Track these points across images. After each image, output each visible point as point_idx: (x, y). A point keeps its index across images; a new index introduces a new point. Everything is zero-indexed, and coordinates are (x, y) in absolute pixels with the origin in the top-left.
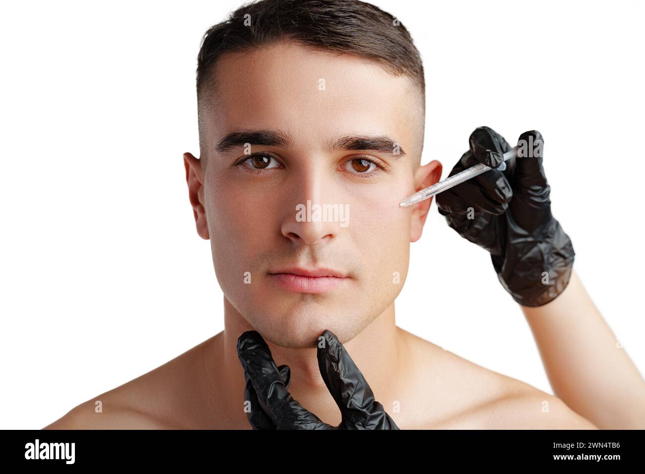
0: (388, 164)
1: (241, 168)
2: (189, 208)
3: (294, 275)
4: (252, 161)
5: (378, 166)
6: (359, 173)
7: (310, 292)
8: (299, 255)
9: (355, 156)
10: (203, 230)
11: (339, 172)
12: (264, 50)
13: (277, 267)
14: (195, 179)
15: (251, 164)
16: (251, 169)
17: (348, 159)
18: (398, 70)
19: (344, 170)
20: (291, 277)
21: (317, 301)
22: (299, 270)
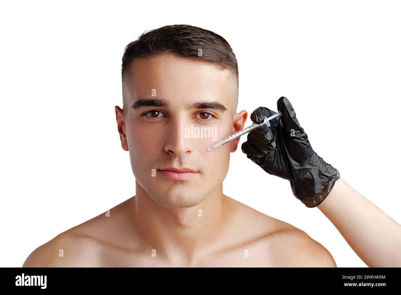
0: (218, 115)
1: (144, 117)
2: (118, 135)
3: (171, 171)
4: (150, 114)
5: (213, 116)
6: (204, 120)
7: (179, 180)
8: (174, 161)
9: (202, 112)
10: (125, 146)
11: (193, 119)
12: (156, 58)
13: (162, 167)
14: (121, 120)
15: (149, 115)
16: (149, 118)
17: (198, 113)
18: (224, 67)
19: (196, 118)
20: (169, 173)
21: (182, 184)
22: (173, 169)
